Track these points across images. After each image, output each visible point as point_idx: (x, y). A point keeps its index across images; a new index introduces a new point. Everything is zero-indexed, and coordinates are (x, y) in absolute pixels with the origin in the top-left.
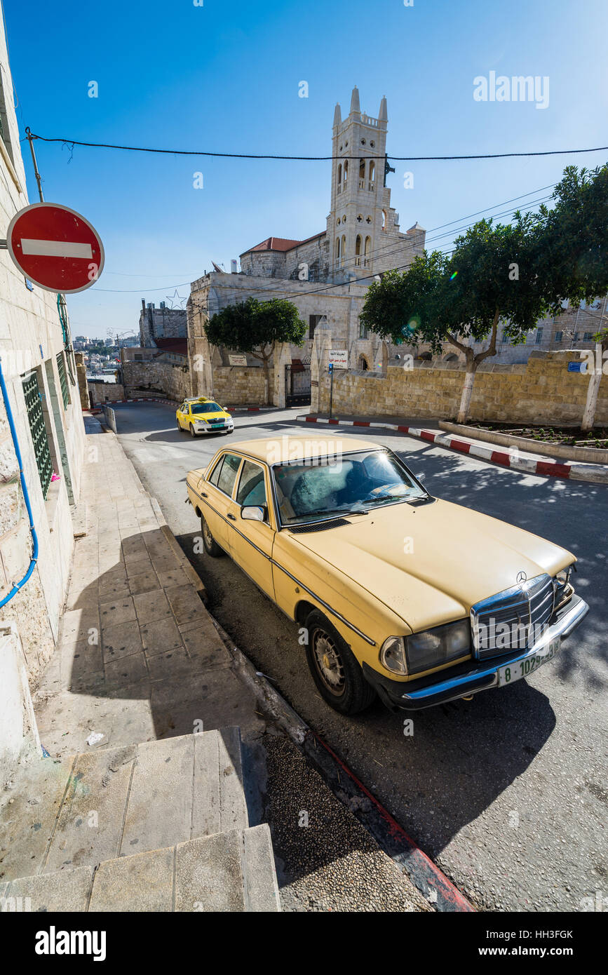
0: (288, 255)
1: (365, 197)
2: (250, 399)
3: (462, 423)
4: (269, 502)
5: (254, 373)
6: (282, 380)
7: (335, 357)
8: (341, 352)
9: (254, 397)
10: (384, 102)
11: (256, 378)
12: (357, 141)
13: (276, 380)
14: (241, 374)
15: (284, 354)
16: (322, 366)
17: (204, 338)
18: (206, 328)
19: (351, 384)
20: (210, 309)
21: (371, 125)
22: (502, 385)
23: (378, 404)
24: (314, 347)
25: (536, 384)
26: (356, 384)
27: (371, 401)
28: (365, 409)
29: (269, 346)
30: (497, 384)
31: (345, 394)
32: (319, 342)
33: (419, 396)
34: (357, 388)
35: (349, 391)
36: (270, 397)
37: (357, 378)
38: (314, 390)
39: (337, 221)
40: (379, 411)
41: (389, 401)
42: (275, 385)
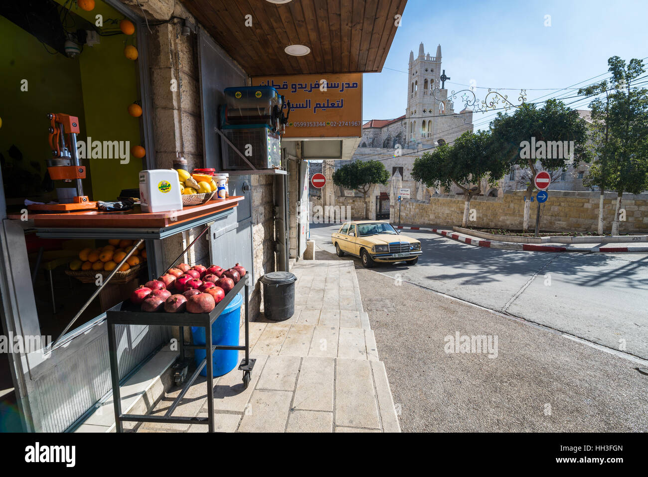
0: (382, 130)
1: (428, 99)
2: (356, 215)
3: (464, 227)
4: (356, 232)
5: (359, 200)
6: (374, 204)
7: (403, 192)
8: (406, 189)
9: (358, 214)
10: (439, 48)
11: (359, 203)
12: (422, 70)
13: (371, 204)
14: (351, 201)
15: (376, 190)
16: (396, 197)
17: (332, 181)
18: (333, 176)
19: (411, 207)
20: (336, 166)
21: (431, 61)
22: (491, 209)
23: (426, 218)
24: (392, 187)
25: (509, 207)
26: (414, 207)
27: (422, 216)
28: (418, 221)
29: (368, 185)
30: (488, 208)
31: (408, 213)
32: (395, 184)
33: (447, 214)
34: (415, 209)
35: (410, 211)
36: (367, 214)
37: (415, 204)
38: (392, 210)
39: (411, 113)
40: (427, 222)
41: (432, 217)
42: (370, 207)
